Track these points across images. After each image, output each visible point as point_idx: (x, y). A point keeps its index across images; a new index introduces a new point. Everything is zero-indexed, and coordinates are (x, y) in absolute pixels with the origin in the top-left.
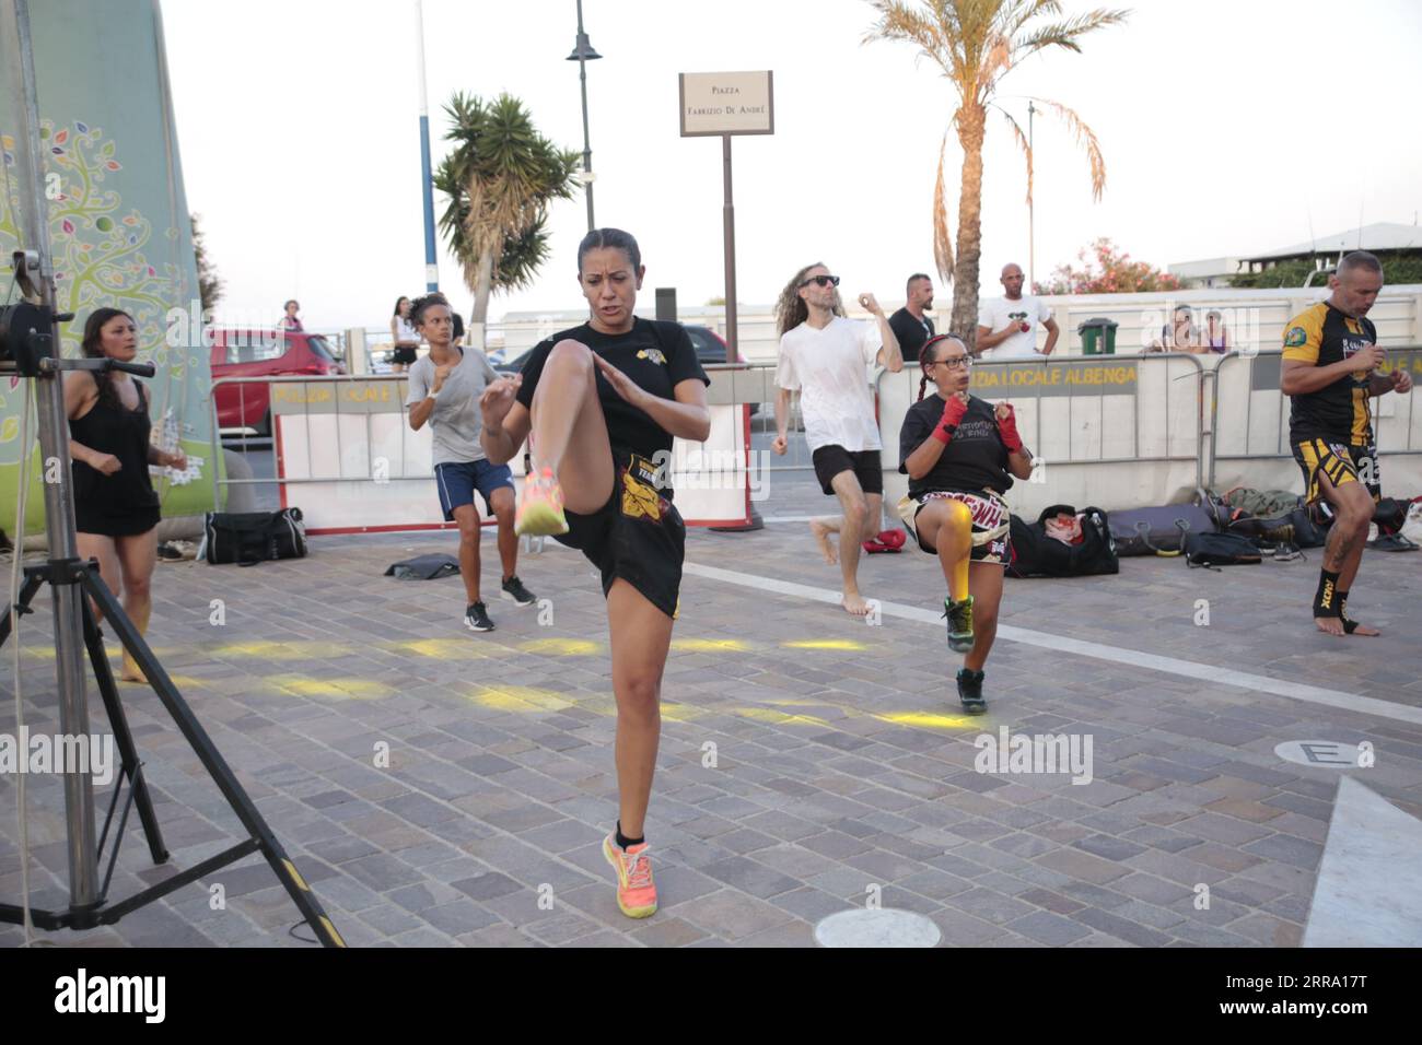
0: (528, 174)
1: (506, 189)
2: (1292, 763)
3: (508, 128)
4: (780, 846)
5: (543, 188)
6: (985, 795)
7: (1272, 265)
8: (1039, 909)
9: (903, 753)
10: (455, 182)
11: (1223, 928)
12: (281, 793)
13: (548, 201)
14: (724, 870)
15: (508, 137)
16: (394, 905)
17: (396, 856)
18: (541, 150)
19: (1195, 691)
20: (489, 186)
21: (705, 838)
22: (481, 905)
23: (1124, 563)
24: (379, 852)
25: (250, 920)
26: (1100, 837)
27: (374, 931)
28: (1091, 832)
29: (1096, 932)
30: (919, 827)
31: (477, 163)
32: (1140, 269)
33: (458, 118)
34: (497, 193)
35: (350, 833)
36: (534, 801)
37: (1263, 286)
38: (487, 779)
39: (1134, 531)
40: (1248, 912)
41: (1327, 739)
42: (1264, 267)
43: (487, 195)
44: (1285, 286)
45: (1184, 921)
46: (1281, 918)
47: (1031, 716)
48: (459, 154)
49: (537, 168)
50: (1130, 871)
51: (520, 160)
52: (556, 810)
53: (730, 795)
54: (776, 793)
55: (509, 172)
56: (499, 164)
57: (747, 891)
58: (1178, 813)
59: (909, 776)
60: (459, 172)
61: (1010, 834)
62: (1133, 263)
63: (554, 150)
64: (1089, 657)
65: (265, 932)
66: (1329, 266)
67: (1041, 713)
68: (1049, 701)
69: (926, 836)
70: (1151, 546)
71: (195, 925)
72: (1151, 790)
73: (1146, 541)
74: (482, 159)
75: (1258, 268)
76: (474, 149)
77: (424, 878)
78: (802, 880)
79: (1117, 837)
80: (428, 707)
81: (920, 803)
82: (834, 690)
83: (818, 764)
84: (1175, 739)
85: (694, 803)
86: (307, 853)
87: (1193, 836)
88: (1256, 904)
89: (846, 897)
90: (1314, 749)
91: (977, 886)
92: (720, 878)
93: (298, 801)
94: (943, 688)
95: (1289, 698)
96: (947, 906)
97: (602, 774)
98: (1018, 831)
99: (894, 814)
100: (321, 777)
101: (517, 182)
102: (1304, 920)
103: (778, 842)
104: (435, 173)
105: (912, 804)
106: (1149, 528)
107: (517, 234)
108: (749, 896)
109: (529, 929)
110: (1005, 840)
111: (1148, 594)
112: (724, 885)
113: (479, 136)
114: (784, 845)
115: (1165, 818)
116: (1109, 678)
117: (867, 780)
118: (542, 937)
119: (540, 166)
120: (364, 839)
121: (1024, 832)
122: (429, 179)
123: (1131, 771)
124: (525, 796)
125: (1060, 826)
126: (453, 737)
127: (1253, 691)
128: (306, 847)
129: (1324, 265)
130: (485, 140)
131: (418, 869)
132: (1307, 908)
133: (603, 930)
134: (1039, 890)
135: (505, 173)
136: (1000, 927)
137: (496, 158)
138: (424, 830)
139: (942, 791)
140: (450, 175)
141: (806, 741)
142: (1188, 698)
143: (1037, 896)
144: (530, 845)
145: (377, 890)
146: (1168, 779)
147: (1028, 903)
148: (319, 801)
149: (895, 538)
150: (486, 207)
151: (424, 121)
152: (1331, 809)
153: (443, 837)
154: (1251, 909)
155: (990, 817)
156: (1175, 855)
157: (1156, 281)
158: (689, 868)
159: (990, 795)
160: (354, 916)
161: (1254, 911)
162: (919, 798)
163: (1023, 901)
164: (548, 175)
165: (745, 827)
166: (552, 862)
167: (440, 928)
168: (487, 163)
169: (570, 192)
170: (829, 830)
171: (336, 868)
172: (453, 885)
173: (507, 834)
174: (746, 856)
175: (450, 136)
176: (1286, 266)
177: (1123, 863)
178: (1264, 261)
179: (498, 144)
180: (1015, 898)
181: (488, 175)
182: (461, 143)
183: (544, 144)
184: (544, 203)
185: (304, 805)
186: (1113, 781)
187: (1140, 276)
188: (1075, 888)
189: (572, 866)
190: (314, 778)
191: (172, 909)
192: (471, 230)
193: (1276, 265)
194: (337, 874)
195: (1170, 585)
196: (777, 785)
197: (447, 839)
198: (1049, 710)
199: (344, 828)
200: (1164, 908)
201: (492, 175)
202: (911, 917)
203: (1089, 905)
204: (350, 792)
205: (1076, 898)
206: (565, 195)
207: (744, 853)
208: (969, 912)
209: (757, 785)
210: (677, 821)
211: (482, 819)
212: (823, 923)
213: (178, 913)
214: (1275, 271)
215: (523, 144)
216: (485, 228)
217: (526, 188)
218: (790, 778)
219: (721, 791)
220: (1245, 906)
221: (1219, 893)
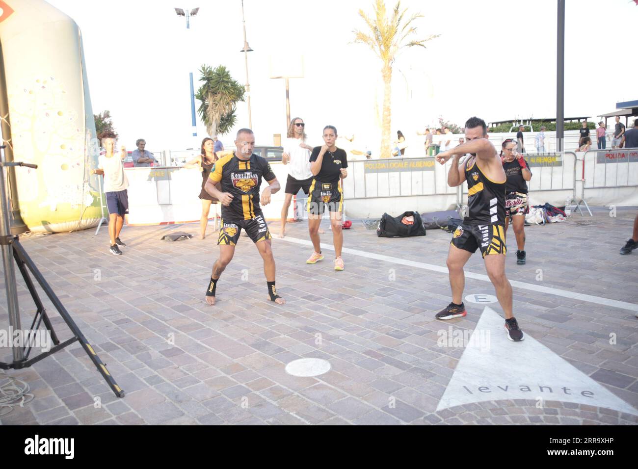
0: (229, 93)
1: (221, 99)
2: (470, 302)
3: (221, 76)
4: (280, 336)
5: (234, 98)
6: (359, 316)
7: (499, 125)
8: (368, 357)
9: (333, 302)
10: (203, 96)
11: (431, 362)
12: (106, 319)
13: (236, 102)
14: (259, 346)
15: (221, 80)
16: (138, 360)
17: (142, 342)
18: (234, 84)
19: (443, 277)
20: (215, 97)
21: (254, 334)
22: (168, 359)
23: (427, 232)
24: (136, 340)
25: (84, 365)
26: (396, 331)
27: (128, 369)
28: (393, 329)
29: (386, 365)
30: (332, 328)
31: (210, 89)
32: (453, 126)
33: (204, 73)
34: (218, 100)
35: (127, 333)
36: (196, 321)
37: (497, 132)
38: (181, 314)
39: (432, 220)
40: (441, 356)
41: (484, 293)
42: (497, 125)
43: (214, 101)
44: (503, 132)
45: (418, 360)
46: (452, 357)
47: (382, 288)
48: (204, 86)
49: (232, 90)
50: (403, 343)
51: (226, 88)
52: (203, 324)
53: (267, 318)
54: (284, 317)
55: (222, 93)
56: (218, 89)
57: (265, 353)
58: (426, 321)
59: (333, 310)
60: (204, 93)
61: (365, 330)
62: (451, 124)
63: (238, 84)
65: (88, 370)
66: (518, 125)
67: (386, 286)
69: (335, 332)
70: (439, 226)
71: (63, 367)
72: (418, 313)
73: (437, 223)
74: (212, 88)
75: (495, 126)
76: (210, 84)
77: (150, 350)
78: (286, 349)
79: (403, 331)
80: (166, 288)
81: (335, 320)
82: (314, 279)
83: (301, 306)
84: (431, 295)
85: (253, 321)
86: (110, 341)
87: (429, 330)
88: (445, 353)
89: (299, 354)
90: (479, 297)
91: (348, 349)
92: (256, 348)
93: (111, 322)
94: (353, 278)
95: (475, 279)
96: (336, 357)
97: (222, 311)
98: (367, 329)
99: (325, 324)
100: (122, 314)
101: (225, 96)
102: (459, 358)
103: (280, 335)
104: (196, 93)
105: (332, 320)
106: (438, 219)
107: (225, 115)
108: (265, 354)
109: (183, 368)
110: (362, 332)
111: (434, 243)
112: (257, 351)
113: (211, 79)
114: (282, 336)
115: (421, 323)
116: (413, 273)
117: (318, 312)
118: (187, 370)
119: (234, 90)
120: (132, 336)
121: (369, 330)
122: (193, 95)
123: (413, 307)
124: (193, 319)
125: (383, 327)
126: (172, 298)
128: (110, 339)
129: (516, 125)
130: (214, 81)
131: (149, 346)
132: (462, 353)
133: (210, 368)
134: (370, 350)
135: (220, 93)
136: (353, 364)
137: (217, 87)
138: (153, 332)
139: (344, 315)
140: (201, 94)
141: (299, 298)
142: (439, 280)
143: (368, 353)
144: (191, 337)
145: (132, 354)
146: (425, 309)
147: (365, 355)
148: (118, 322)
149: (348, 224)
150: (214, 105)
151: (191, 74)
152: (479, 318)
153: (160, 335)
155: (359, 324)
156: (421, 336)
157: (459, 130)
158: (246, 345)
159: (361, 316)
160: (121, 364)
161: (443, 355)
162: (334, 318)
163: (363, 354)
164: (237, 93)
165: (270, 330)
166: (197, 343)
167: (151, 367)
168: (214, 89)
169: (245, 99)
170: (300, 330)
171: (119, 346)
172: (160, 352)
173: (183, 333)
174: (267, 340)
175: (201, 80)
176: (504, 125)
177: (402, 340)
178: (497, 123)
179: (218, 82)
180: (360, 353)
181: (215, 93)
182: (205, 82)
183: (235, 82)
184: (235, 104)
185: (113, 324)
186: (406, 311)
187: (453, 129)
188: (382, 349)
189: (204, 345)
190: (118, 314)
191: (57, 361)
192: (209, 113)
193: (501, 124)
194: (119, 348)
195: (443, 240)
196: (286, 314)
197: (162, 335)
198: (389, 285)
199: (125, 332)
200: (412, 356)
201: (216, 94)
202: (321, 361)
203: (387, 355)
204: (130, 319)
205: (382, 353)
206: (243, 100)
207: (267, 339)
208: (343, 359)
209: (278, 314)
210: (246, 328)
211: (176, 328)
212: (290, 364)
213: (59, 363)
214: (500, 127)
215: (227, 82)
216: (214, 113)
217: (228, 98)
218: (290, 312)
219: (265, 317)
220: (441, 354)
221: (433, 349)
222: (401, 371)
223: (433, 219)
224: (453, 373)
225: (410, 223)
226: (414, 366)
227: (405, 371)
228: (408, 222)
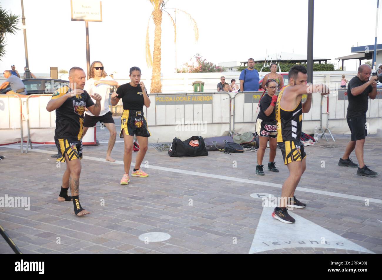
2: (254, 198)
6: (178, 208)
8: (194, 230)
9: (154, 200)
11: (238, 231)
19: (231, 184)
23: (209, 153)
26: (208, 215)
28: (205, 214)
29: (208, 233)
30: (161, 215)
39: (212, 144)
40: (243, 228)
45: (229, 230)
46: (251, 228)
50: (216, 221)
54: (122, 210)
57: (119, 231)
58: (227, 209)
59: (157, 205)
64: (202, 176)
66: (268, 65)
68: (192, 187)
69: (164, 217)
72: (220, 205)
73: (216, 147)
78: (133, 228)
79: (212, 215)
81: (161, 210)
83: (132, 203)
84: (225, 194)
87: (230, 214)
89: (145, 230)
90: (260, 195)
91: (178, 226)
92: (111, 229)
95: (254, 184)
96: (171, 231)
98: (187, 215)
99: (154, 213)
102: (256, 228)
103: (125, 220)
105: (158, 210)
106: (216, 143)
110: (184, 217)
111: (216, 160)
114: (127, 221)
115: (223, 211)
116: (207, 181)
117: (146, 206)
121: (189, 215)
123: (215, 201)
125: (198, 213)
127: (245, 183)
132: (257, 226)
134: (194, 226)
136: (185, 234)
139: (166, 208)
141: (127, 198)
142: (228, 185)
143: (193, 228)
146: (224, 203)
147: (191, 229)
154: (244, 227)
155: (179, 212)
156: (227, 218)
165: (115, 217)
170: (138, 217)
174: (117, 224)
177: (214, 220)
180: (188, 228)
186: (210, 204)
188: (202, 225)
195: (223, 158)
200: (224, 228)
202: (163, 233)
203: (206, 229)
205: (203, 227)
212: (141, 236)
218: (124, 207)
220: (243, 227)
221: (237, 224)
222: (220, 237)
223: (213, 142)
224: (254, 236)
225: (196, 146)
226: (227, 233)
227: (222, 236)
228: (194, 144)
